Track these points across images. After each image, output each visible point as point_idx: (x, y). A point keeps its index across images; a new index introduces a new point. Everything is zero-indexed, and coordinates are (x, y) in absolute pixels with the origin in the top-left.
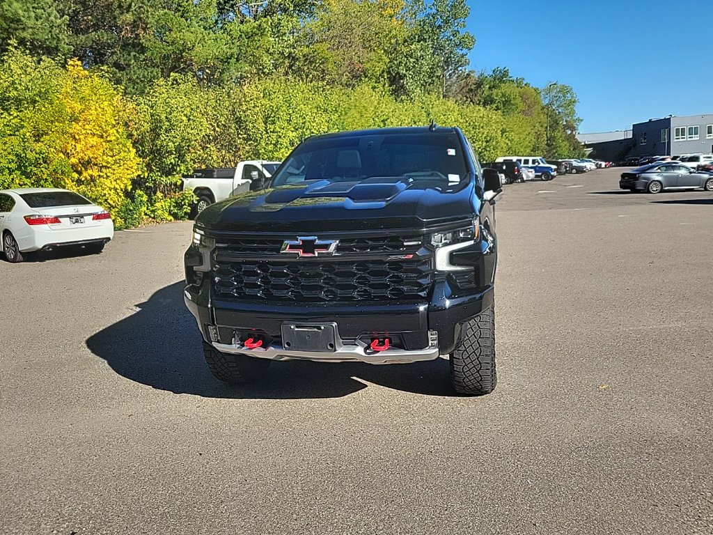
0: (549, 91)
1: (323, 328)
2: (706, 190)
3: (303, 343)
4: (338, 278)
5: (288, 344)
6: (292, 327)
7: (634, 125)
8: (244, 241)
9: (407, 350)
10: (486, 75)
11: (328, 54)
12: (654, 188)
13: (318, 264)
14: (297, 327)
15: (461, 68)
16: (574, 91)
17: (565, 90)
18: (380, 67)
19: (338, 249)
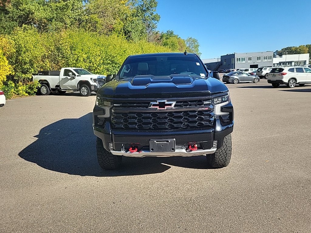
0: (188, 41)
1: (170, 141)
2: (254, 82)
3: (160, 149)
4: (175, 119)
5: (152, 149)
6: (155, 141)
7: (221, 56)
8: (129, 103)
9: (204, 149)
10: (164, 33)
11: (97, 20)
12: (235, 82)
13: (166, 113)
14: (157, 141)
15: (154, 29)
16: (198, 41)
17: (195, 41)
18: (120, 27)
19: (175, 106)
